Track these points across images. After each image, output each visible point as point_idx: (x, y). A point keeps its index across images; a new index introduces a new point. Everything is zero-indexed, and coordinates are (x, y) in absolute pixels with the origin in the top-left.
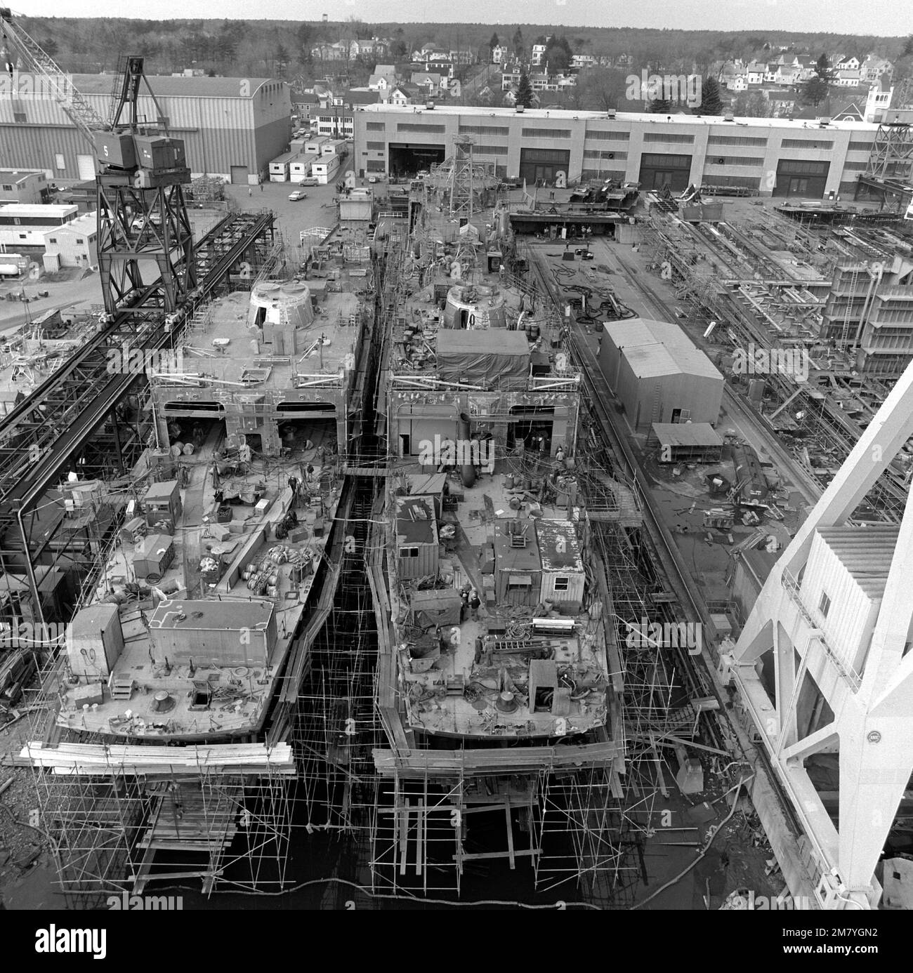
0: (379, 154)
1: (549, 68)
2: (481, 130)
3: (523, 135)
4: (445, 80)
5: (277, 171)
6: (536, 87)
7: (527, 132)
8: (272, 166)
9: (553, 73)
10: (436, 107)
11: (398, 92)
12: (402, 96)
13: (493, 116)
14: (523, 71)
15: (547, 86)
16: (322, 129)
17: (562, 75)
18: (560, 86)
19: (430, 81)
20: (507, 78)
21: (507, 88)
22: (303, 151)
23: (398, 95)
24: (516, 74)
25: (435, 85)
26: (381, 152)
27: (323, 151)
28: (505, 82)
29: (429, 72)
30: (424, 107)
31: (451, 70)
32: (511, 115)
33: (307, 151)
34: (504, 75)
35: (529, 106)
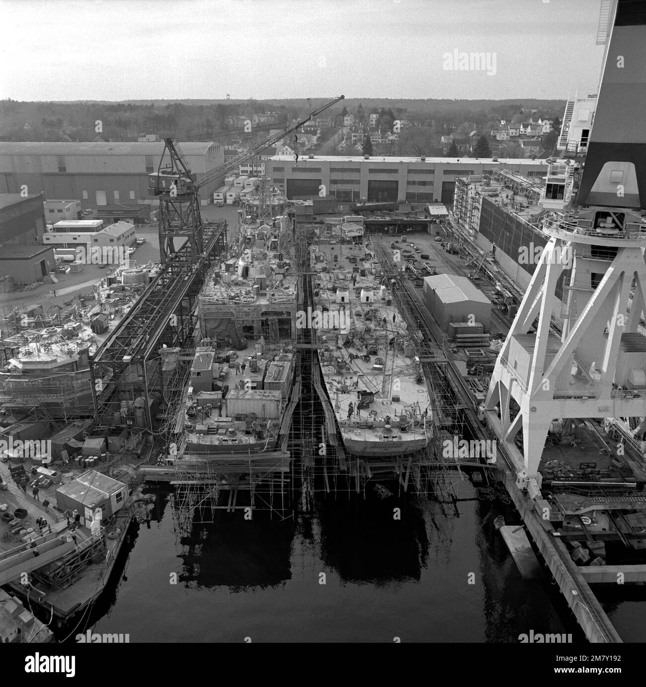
0: (281, 186)
1: (381, 129)
2: (343, 170)
3: (369, 173)
4: (315, 138)
5: (218, 198)
6: (373, 141)
7: (371, 171)
8: (215, 195)
9: (384, 132)
10: (315, 157)
11: (287, 147)
12: (289, 149)
13: (350, 162)
14: (365, 131)
15: (380, 141)
16: (243, 172)
17: (390, 133)
18: (389, 140)
19: (305, 139)
20: (355, 136)
21: (355, 143)
22: (233, 185)
23: (287, 149)
24: (360, 134)
25: (309, 141)
26: (281, 184)
27: (245, 185)
28: (353, 139)
29: (304, 133)
30: (307, 157)
31: (319, 132)
32: (362, 161)
33: (235, 185)
34: (353, 134)
35: (371, 155)
